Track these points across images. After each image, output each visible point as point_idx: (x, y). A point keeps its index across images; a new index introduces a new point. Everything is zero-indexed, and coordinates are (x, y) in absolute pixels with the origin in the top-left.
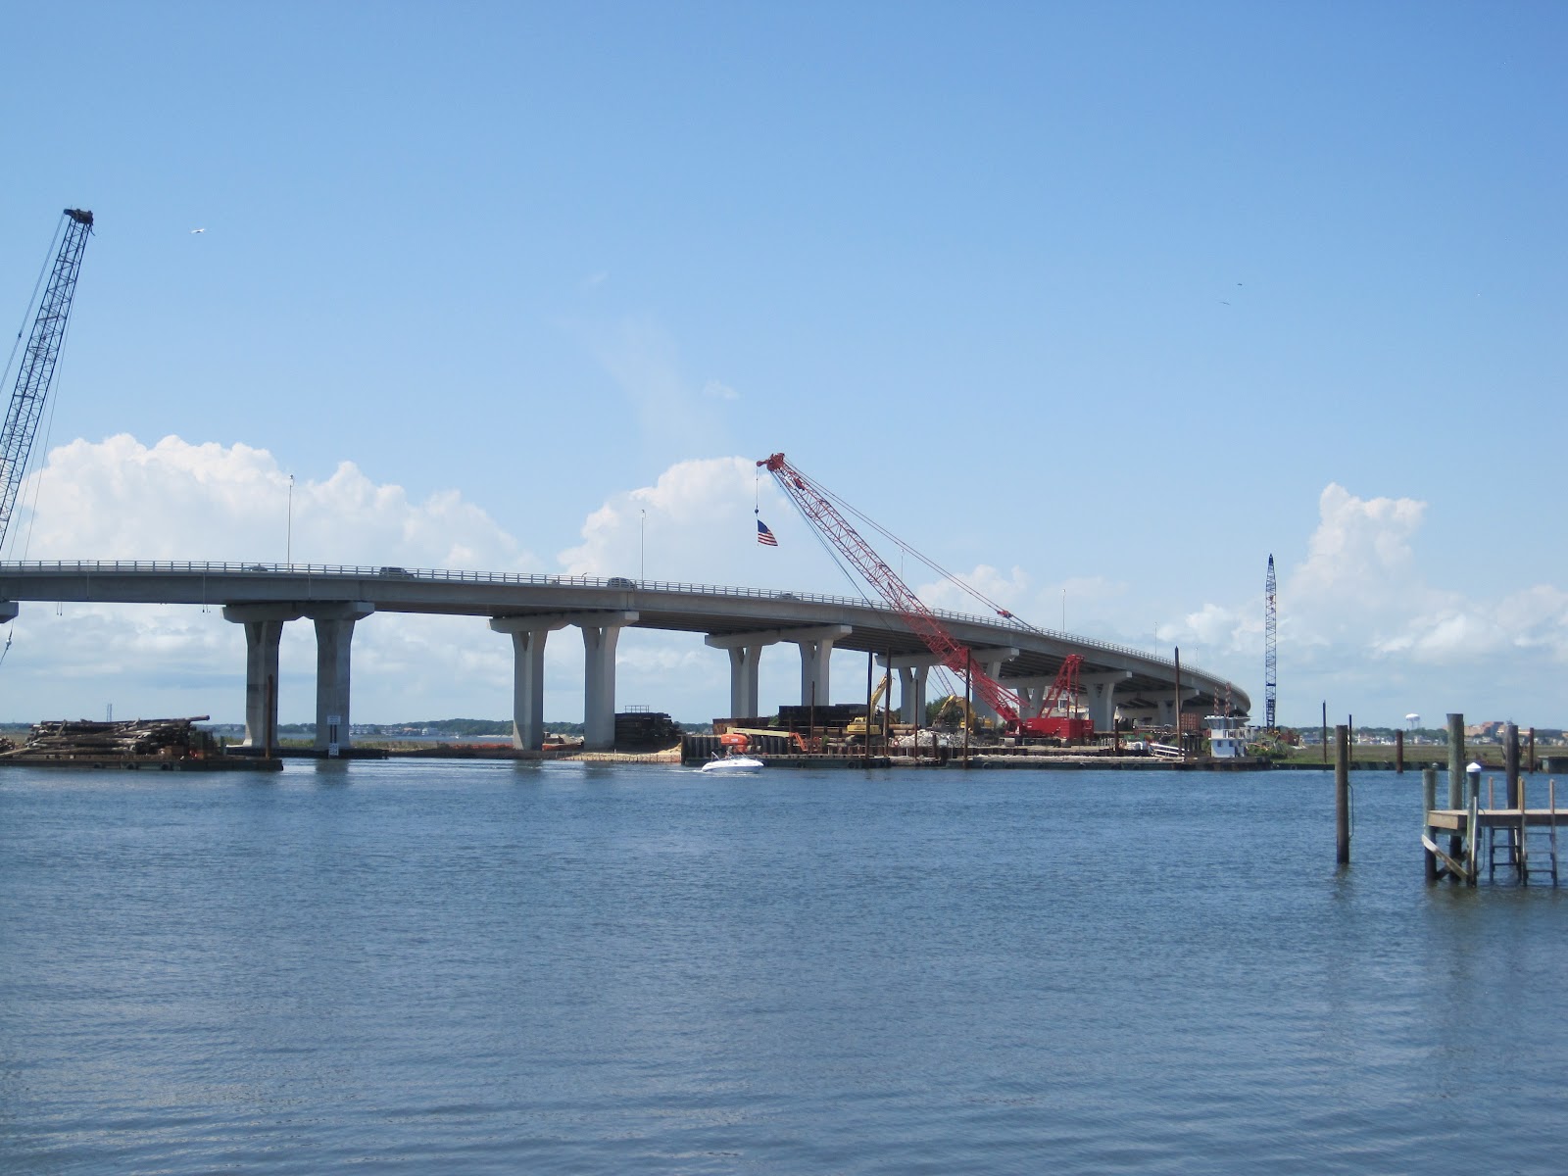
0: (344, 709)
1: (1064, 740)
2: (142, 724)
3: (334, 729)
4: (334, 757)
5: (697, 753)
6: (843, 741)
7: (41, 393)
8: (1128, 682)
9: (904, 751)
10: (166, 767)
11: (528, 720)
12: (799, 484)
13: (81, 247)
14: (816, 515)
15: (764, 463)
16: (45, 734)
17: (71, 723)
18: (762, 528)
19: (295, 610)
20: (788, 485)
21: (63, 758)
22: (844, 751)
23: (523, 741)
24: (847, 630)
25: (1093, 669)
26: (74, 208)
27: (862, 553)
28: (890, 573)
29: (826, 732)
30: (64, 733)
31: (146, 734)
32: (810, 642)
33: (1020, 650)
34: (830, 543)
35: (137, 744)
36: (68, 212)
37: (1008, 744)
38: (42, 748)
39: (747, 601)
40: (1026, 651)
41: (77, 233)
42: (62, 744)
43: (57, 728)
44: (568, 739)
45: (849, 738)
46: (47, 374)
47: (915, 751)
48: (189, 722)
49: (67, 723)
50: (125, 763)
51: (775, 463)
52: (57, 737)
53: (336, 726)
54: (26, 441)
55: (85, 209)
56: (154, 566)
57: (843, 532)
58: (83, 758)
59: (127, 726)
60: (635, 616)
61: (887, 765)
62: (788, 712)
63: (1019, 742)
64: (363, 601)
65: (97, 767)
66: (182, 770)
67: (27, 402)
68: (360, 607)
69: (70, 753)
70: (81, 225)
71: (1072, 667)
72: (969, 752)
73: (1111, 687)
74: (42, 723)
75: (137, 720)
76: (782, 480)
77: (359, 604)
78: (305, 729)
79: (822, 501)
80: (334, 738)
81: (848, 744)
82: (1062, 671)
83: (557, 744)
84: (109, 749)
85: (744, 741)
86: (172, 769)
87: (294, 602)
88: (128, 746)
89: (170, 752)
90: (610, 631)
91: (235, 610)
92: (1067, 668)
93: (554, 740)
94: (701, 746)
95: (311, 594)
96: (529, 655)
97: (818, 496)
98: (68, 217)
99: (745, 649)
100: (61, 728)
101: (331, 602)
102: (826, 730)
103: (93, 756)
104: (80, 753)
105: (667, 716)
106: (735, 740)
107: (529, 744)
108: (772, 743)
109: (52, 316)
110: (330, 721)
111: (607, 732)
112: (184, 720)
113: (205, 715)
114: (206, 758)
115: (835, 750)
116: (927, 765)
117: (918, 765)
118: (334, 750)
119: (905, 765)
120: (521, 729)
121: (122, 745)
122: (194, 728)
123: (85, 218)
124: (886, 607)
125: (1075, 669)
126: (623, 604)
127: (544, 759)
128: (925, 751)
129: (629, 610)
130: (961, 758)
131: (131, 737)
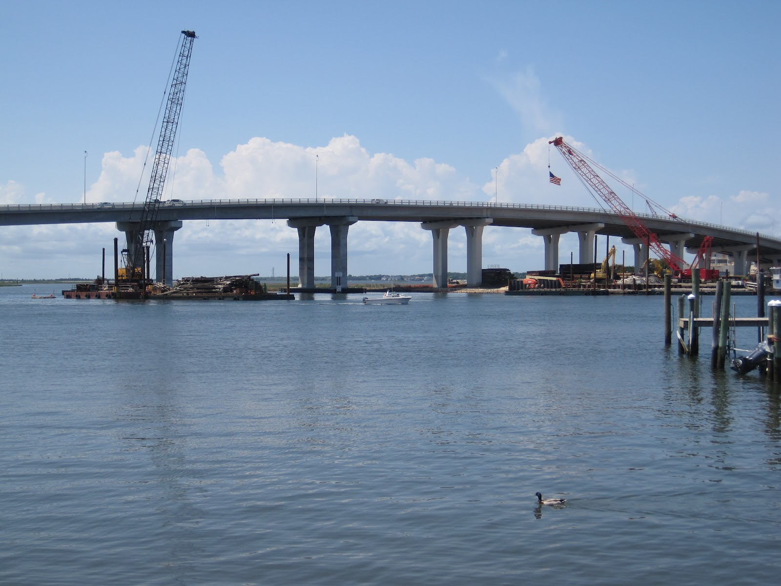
0: (345, 269)
1: (703, 280)
2: (227, 278)
3: (339, 279)
4: (339, 292)
5: (516, 288)
6: (590, 282)
7: (176, 120)
8: (755, 250)
9: (619, 286)
10: (236, 299)
11: (440, 273)
12: (570, 153)
13: (191, 48)
14: (579, 168)
15: (552, 142)
16: (183, 284)
17: (196, 278)
18: (551, 175)
19: (321, 221)
20: (564, 153)
21: (190, 295)
22: (589, 286)
23: (437, 284)
24: (602, 225)
25: (736, 244)
26: (186, 30)
27: (602, 187)
28: (616, 197)
29: (581, 278)
30: (192, 283)
31: (228, 283)
32: (583, 232)
33: (695, 234)
34: (586, 182)
35: (224, 288)
36: (183, 32)
37: (674, 282)
38: (181, 290)
39: (549, 211)
40: (698, 235)
41: (188, 42)
42: (190, 288)
43: (188, 281)
44: (461, 282)
45: (592, 281)
46: (178, 111)
47: (625, 286)
48: (250, 277)
49: (193, 278)
50: (217, 297)
51: (558, 142)
52: (189, 285)
53: (340, 277)
54: (170, 144)
55: (191, 30)
56: (248, 201)
57: (592, 176)
58: (199, 295)
59: (221, 279)
60: (491, 221)
61: (606, 293)
62: (564, 267)
63: (680, 281)
64: (352, 216)
65: (205, 299)
66: (243, 300)
67: (170, 124)
68: (351, 219)
69: (194, 293)
70: (190, 38)
71: (708, 243)
72: (650, 287)
73: (746, 253)
74: (183, 279)
75: (224, 276)
76: (561, 150)
77: (350, 217)
78: (368, 278)
79: (581, 161)
80: (339, 283)
81: (592, 283)
82: (702, 245)
83: (456, 284)
84: (211, 290)
85: (534, 282)
86: (239, 300)
87: (320, 217)
88: (220, 289)
89: (238, 291)
90: (479, 227)
91: (293, 222)
92: (704, 244)
93: (454, 283)
94: (518, 285)
95: (326, 213)
96: (440, 240)
97: (579, 158)
98: (183, 35)
99: (551, 236)
100: (191, 281)
101: (337, 217)
102: (581, 276)
103: (203, 294)
104: (198, 292)
105: (508, 270)
106: (530, 282)
107: (440, 285)
108: (549, 283)
109: (179, 83)
110: (337, 275)
111: (478, 278)
112: (247, 276)
113: (257, 273)
114: (256, 294)
115: (584, 286)
116: (629, 293)
117: (624, 294)
118: (339, 289)
119: (618, 293)
120: (436, 277)
121: (217, 288)
122: (253, 280)
123: (191, 35)
124: (613, 213)
125: (709, 244)
126: (484, 215)
127: (448, 292)
128: (629, 286)
129: (488, 218)
130: (644, 290)
131: (221, 284)
